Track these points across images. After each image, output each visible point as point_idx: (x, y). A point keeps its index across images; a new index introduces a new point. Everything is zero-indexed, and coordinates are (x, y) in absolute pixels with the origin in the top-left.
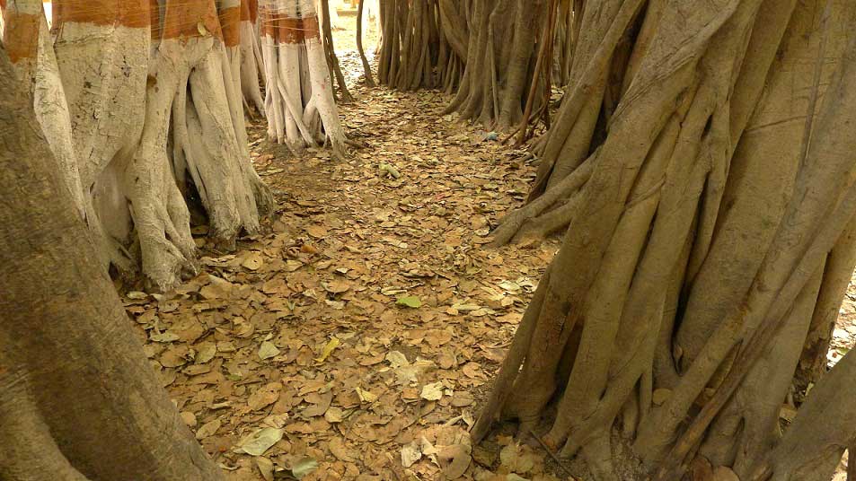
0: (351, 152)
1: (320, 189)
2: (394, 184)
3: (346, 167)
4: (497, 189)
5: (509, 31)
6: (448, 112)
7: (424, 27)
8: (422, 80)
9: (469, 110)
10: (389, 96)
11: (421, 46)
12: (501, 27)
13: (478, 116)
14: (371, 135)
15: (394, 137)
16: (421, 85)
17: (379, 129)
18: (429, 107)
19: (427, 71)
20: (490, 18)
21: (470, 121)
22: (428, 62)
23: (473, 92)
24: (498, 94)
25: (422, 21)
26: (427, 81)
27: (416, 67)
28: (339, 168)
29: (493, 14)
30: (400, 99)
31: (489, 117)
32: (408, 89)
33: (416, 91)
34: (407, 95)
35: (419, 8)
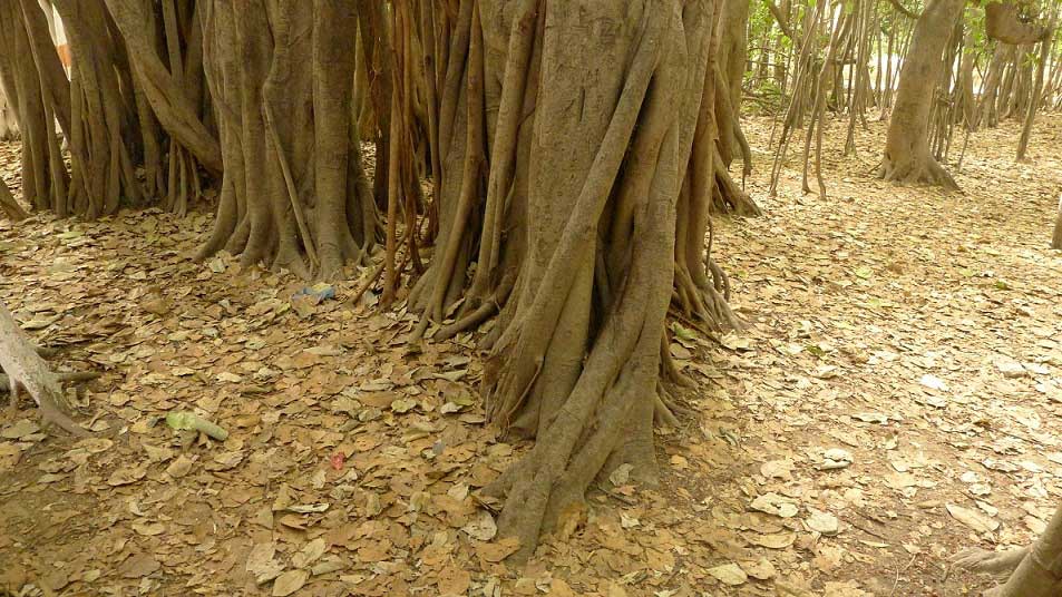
0: (80, 398)
1: (68, 534)
2: (226, 459)
3: (94, 445)
4: (418, 407)
5: (301, 113)
6: (210, 253)
7: (106, 104)
8: (122, 193)
9: (255, 247)
10: (67, 234)
11: (107, 139)
12: (286, 107)
13: (273, 254)
14: (90, 339)
15: (143, 332)
16: (123, 203)
17: (97, 316)
18: (162, 246)
19: (129, 178)
20: (263, 93)
21: (261, 265)
22: (126, 163)
23: (253, 216)
24: (304, 218)
25: (101, 95)
26: (131, 194)
27: (105, 174)
28: (78, 456)
29: (267, 85)
30: (94, 237)
31: (297, 256)
32: (100, 214)
33: (114, 214)
34: (103, 226)
35: (92, 74)
